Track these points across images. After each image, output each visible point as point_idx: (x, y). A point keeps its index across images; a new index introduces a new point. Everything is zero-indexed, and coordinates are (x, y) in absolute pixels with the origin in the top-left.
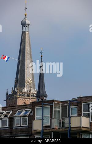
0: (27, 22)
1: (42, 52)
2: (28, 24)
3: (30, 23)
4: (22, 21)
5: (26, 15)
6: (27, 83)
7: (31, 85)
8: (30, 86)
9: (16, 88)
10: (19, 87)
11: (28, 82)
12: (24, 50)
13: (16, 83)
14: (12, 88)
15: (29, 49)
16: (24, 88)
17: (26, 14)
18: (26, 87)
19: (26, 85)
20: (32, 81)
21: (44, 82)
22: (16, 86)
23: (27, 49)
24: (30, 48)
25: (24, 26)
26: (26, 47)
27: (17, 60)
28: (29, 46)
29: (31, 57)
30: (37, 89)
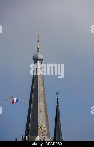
0: (40, 56)
1: (58, 93)
2: (41, 59)
3: (43, 58)
4: (34, 56)
5: (38, 49)
6: (41, 131)
7: (46, 133)
8: (43, 134)
9: (27, 137)
10: (31, 135)
11: (42, 129)
12: (36, 90)
13: (26, 130)
14: (23, 137)
15: (42, 89)
16: (37, 137)
17: (39, 47)
18: (39, 135)
19: (39, 132)
20: (47, 128)
21: (61, 130)
22: (27, 134)
23: (40, 88)
24: (44, 88)
25: (36, 62)
26: (39, 87)
27: (28, 102)
28: (42, 85)
29: (45, 99)
30: (53, 138)
